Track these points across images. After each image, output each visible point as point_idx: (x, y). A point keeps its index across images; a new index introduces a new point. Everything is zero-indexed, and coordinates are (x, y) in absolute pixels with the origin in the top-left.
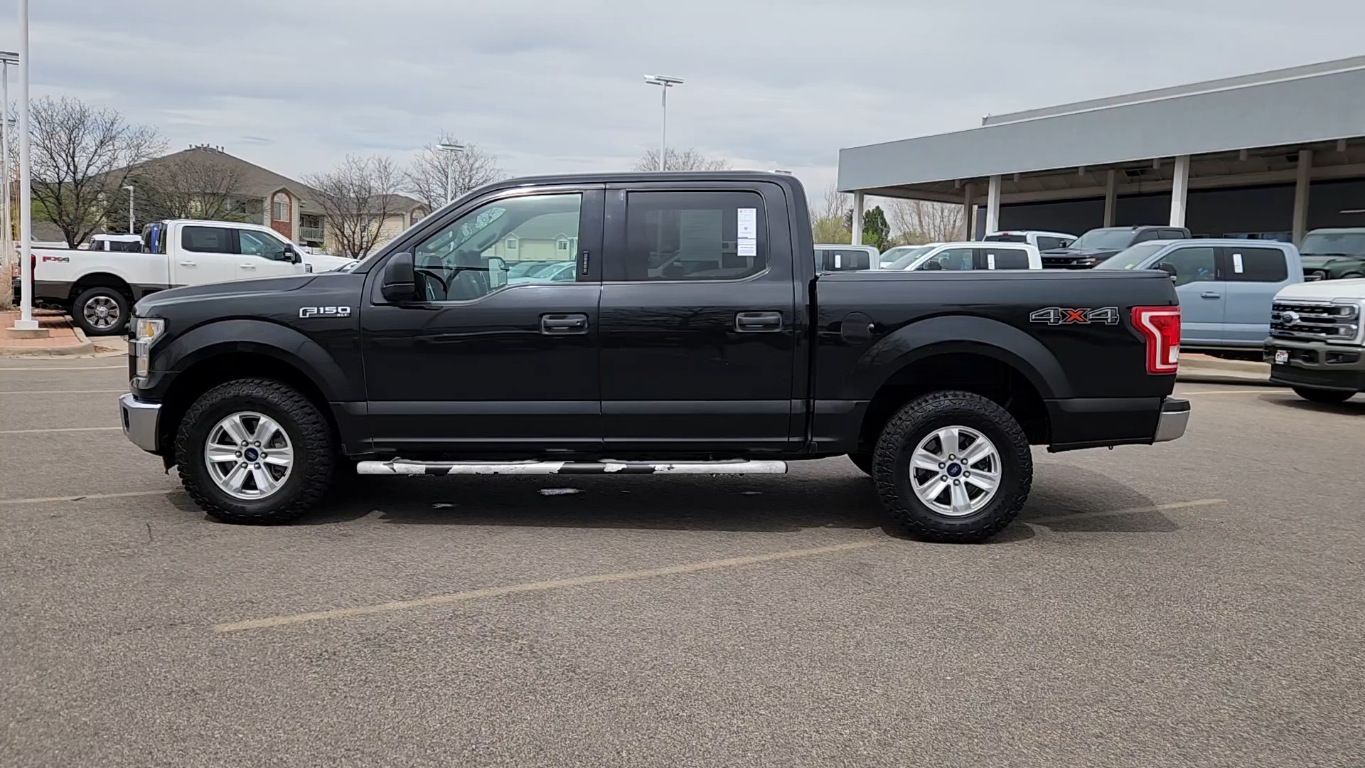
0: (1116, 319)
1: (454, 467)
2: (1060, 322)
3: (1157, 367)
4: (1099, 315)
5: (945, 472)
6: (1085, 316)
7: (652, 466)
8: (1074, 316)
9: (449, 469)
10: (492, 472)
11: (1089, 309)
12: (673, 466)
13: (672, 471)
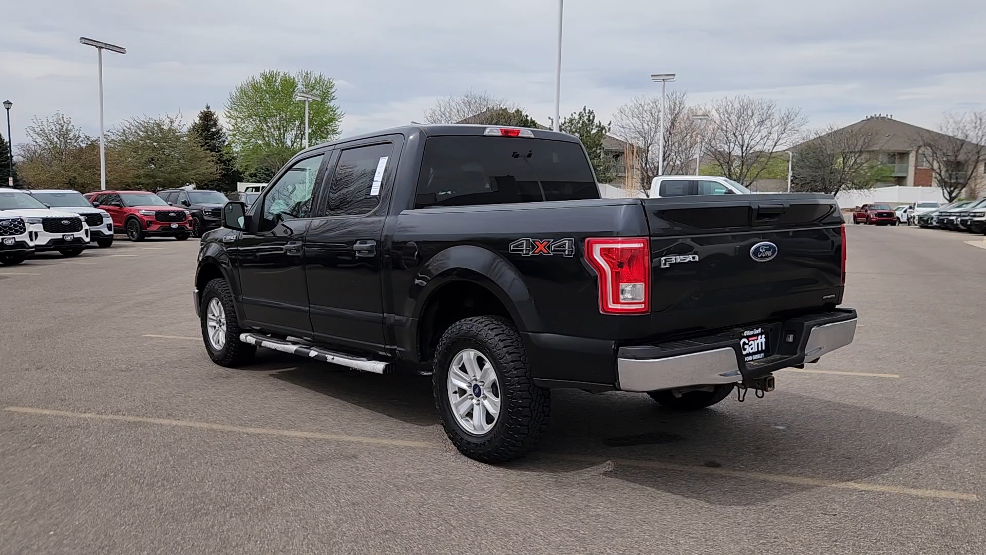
0: (572, 251)
1: (264, 342)
2: (530, 253)
3: (610, 307)
4: (558, 247)
5: (470, 391)
6: (549, 247)
7: (326, 356)
8: (542, 248)
9: (261, 343)
10: (273, 348)
11: (552, 240)
12: (335, 357)
13: (334, 361)
